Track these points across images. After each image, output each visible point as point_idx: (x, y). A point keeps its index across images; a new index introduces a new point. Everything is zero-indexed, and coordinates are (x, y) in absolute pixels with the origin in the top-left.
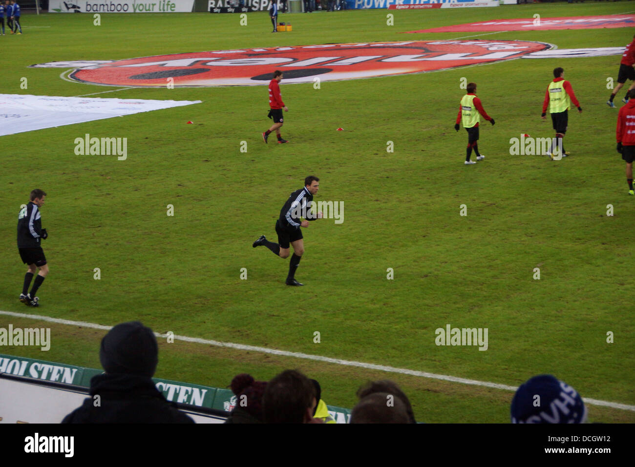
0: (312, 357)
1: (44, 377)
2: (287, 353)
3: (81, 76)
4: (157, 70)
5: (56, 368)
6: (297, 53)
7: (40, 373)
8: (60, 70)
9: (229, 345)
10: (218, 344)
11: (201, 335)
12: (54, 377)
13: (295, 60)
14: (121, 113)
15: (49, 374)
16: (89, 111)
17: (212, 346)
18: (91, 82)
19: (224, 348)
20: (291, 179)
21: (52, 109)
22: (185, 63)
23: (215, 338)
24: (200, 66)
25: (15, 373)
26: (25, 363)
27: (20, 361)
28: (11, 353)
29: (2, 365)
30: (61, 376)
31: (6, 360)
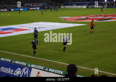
0: (107, 73)
1: (57, 73)
2: (102, 72)
3: (66, 19)
4: (79, 18)
5: (60, 71)
7: (57, 72)
8: (62, 18)
9: (91, 69)
10: (89, 69)
11: (85, 67)
12: (59, 73)
14: (72, 26)
15: (58, 72)
16: (67, 26)
17: (87, 69)
18: (67, 21)
19: (90, 70)
20: (103, 39)
21: (60, 25)
23: (88, 68)
25: (53, 71)
26: (54, 70)
27: (53, 69)
28: (52, 68)
29: (50, 70)
30: (60, 73)
31: (51, 69)
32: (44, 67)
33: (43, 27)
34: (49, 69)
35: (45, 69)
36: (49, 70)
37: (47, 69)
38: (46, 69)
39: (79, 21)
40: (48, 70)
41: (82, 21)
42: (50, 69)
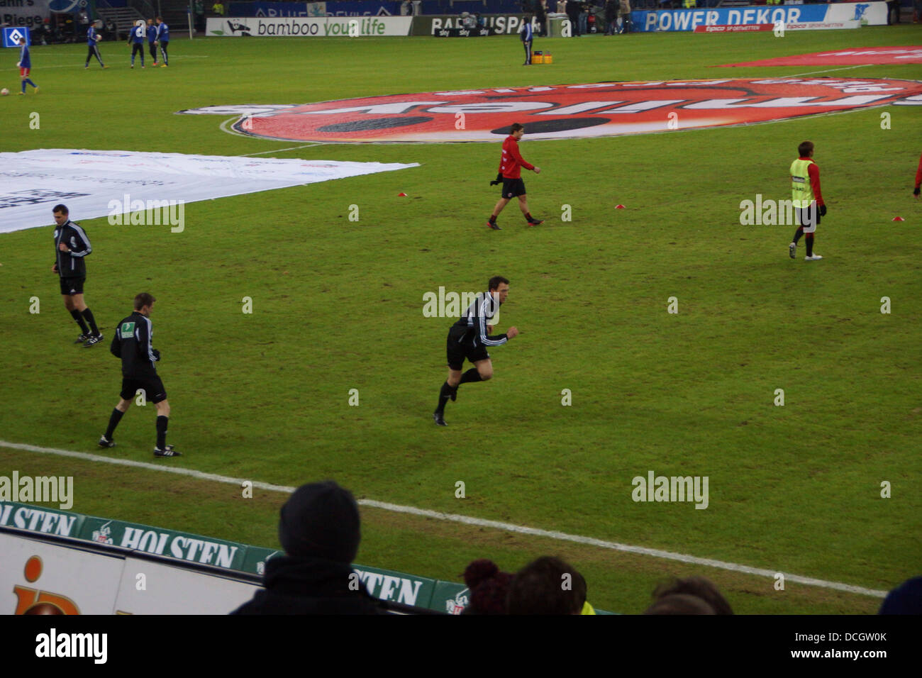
0: (575, 538)
1: (191, 557)
2: (539, 532)
4: (357, 119)
5: (209, 545)
6: (559, 96)
7: (185, 551)
8: (222, 118)
9: (455, 517)
10: (438, 515)
11: (414, 502)
12: (205, 558)
13: (557, 105)
14: (304, 180)
15: (199, 553)
16: (260, 176)
17: (429, 519)
18: (264, 135)
19: (447, 521)
20: (548, 278)
21: (208, 173)
22: (397, 108)
23: (434, 507)
24: (418, 114)
25: (151, 550)
26: (164, 537)
27: (158, 533)
28: (145, 522)
29: (133, 539)
30: (215, 556)
31: (139, 532)
32: (82, 518)
33: (66, 191)
34: (117, 535)
35: (90, 537)
36: (118, 540)
37: (105, 531)
38: (100, 536)
39: (358, 140)
40: (109, 543)
41: (380, 135)
42: (129, 531)
